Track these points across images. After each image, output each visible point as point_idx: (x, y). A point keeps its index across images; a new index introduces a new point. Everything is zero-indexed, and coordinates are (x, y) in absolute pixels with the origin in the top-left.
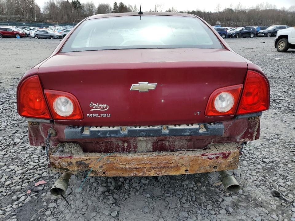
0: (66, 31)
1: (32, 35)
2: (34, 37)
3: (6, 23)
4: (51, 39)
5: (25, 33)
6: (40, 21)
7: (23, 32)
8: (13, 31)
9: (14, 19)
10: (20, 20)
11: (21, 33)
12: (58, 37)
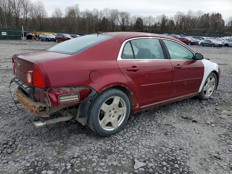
0: (229, 41)
1: (199, 43)
2: (200, 45)
3: (194, 34)
4: (212, 47)
5: (195, 42)
6: (220, 33)
7: (194, 41)
8: (188, 40)
9: (200, 31)
10: (204, 32)
11: (192, 41)
12: (218, 46)
